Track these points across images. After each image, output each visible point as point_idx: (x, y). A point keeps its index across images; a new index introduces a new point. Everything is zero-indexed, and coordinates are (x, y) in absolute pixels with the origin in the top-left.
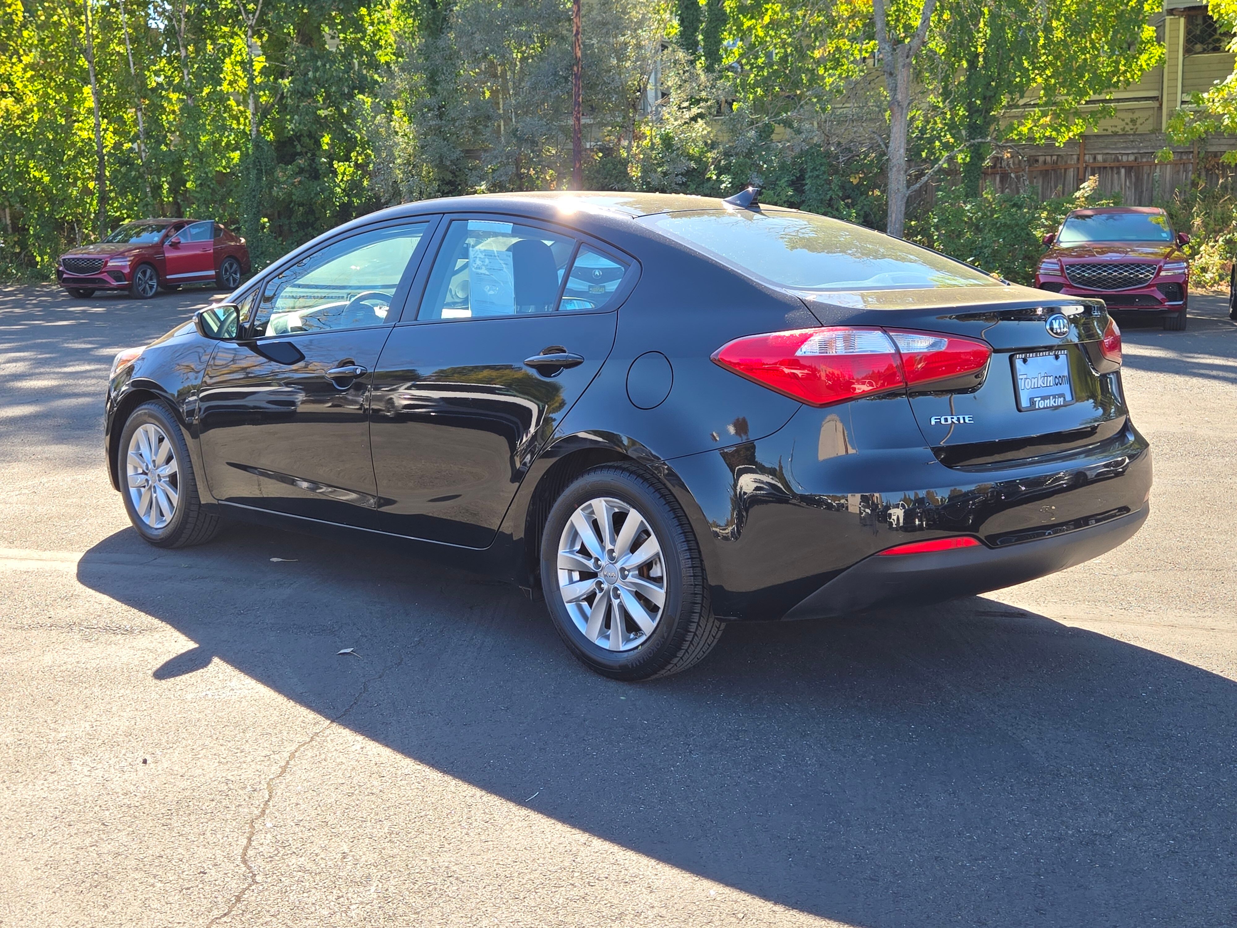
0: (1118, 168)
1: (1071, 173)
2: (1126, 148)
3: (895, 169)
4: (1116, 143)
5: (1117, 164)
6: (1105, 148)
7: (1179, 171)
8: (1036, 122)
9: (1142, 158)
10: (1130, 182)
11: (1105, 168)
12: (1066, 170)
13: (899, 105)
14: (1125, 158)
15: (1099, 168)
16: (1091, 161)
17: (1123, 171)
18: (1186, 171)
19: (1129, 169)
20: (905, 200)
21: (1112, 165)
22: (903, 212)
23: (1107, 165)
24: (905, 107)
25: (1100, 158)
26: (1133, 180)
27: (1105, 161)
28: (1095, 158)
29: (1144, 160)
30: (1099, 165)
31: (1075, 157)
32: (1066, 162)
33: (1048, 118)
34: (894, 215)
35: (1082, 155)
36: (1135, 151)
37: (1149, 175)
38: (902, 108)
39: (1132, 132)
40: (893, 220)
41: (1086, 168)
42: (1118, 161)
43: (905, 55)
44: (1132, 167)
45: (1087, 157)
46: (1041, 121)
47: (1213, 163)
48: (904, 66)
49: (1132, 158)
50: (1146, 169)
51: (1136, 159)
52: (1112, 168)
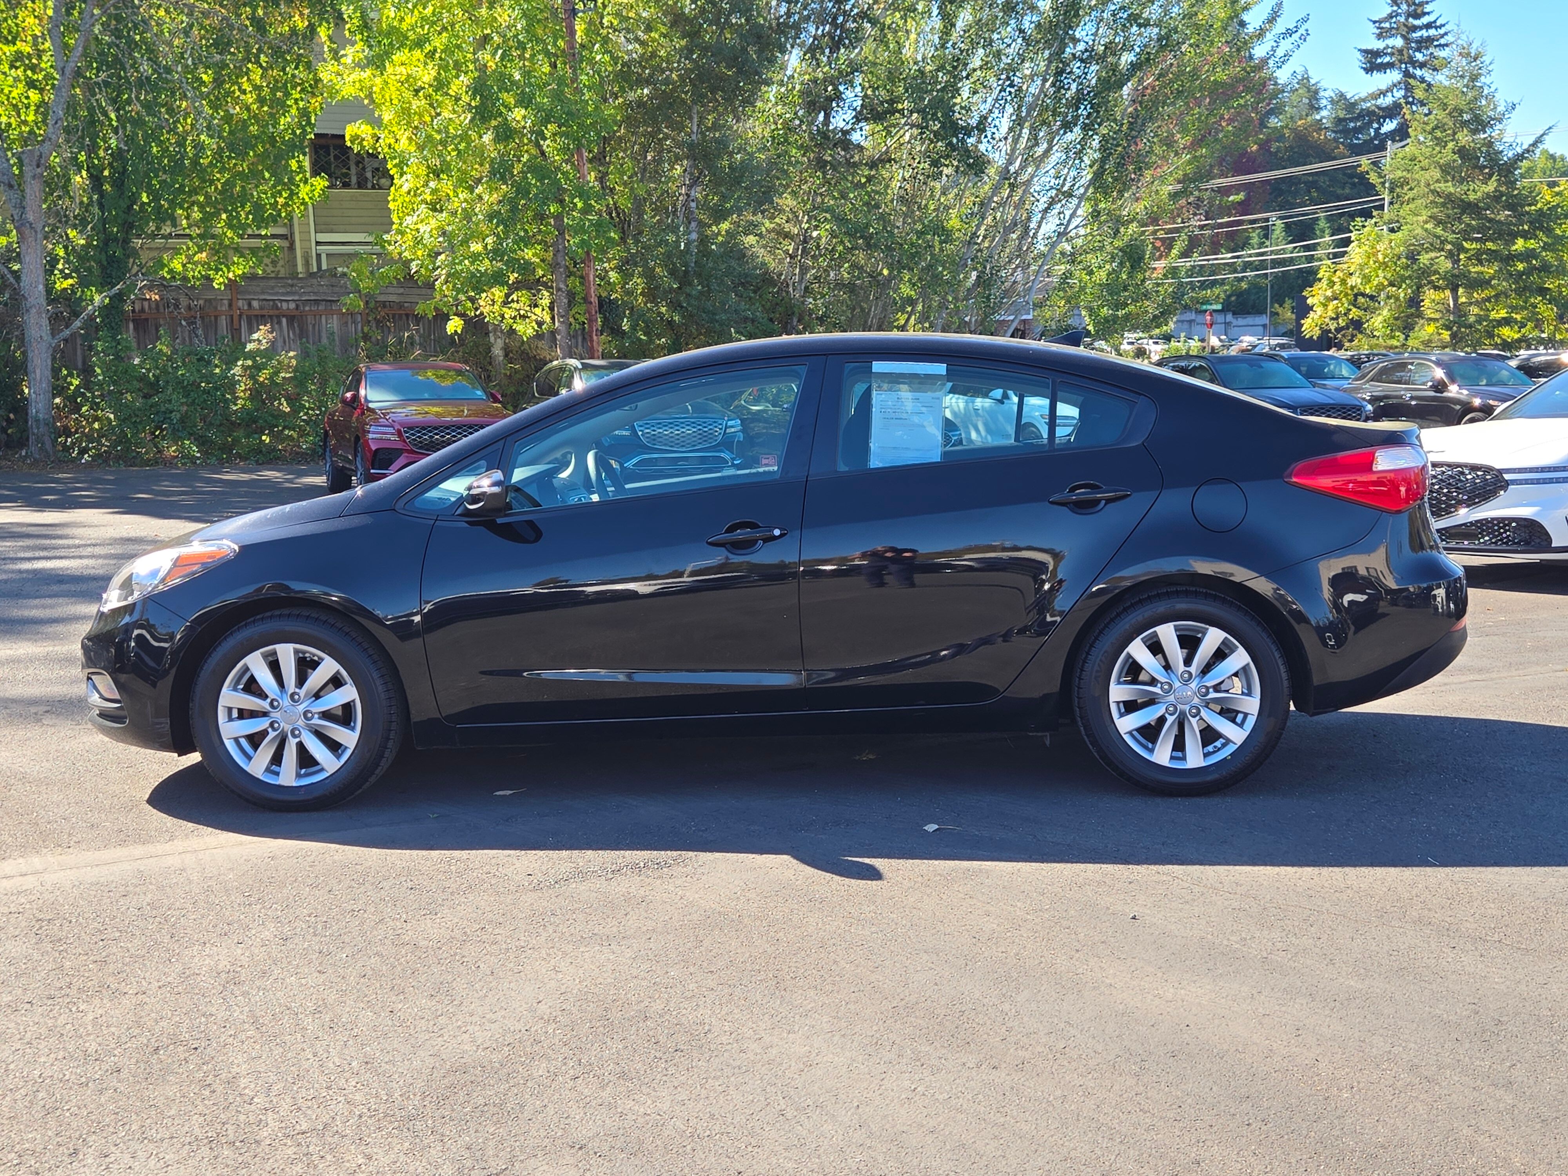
0: (278, 317)
1: (223, 321)
2: (288, 294)
3: (34, 310)
4: (273, 288)
5: (276, 312)
6: (263, 293)
7: (346, 323)
8: (190, 258)
9: (304, 306)
10: (294, 333)
11: (263, 316)
12: (216, 317)
13: (32, 228)
14: (285, 306)
15: (256, 316)
16: (246, 308)
17: (284, 320)
18: (354, 322)
19: (291, 319)
20: (51, 351)
21: (271, 313)
22: (50, 367)
23: (265, 312)
24: (39, 230)
25: (255, 304)
26: (297, 329)
27: (261, 308)
28: (250, 305)
29: (307, 308)
30: (256, 313)
31: (226, 302)
32: (216, 308)
33: (204, 255)
34: (38, 371)
35: (234, 299)
36: (296, 298)
37: (314, 325)
38: (36, 232)
39: (273, 275)
40: (38, 377)
41: (240, 316)
42: (277, 308)
43: (34, 163)
44: (294, 316)
45: (240, 303)
46: (196, 259)
47: (383, 314)
48: (34, 177)
49: (292, 306)
50: (310, 319)
51: (297, 306)
52: (271, 317)
